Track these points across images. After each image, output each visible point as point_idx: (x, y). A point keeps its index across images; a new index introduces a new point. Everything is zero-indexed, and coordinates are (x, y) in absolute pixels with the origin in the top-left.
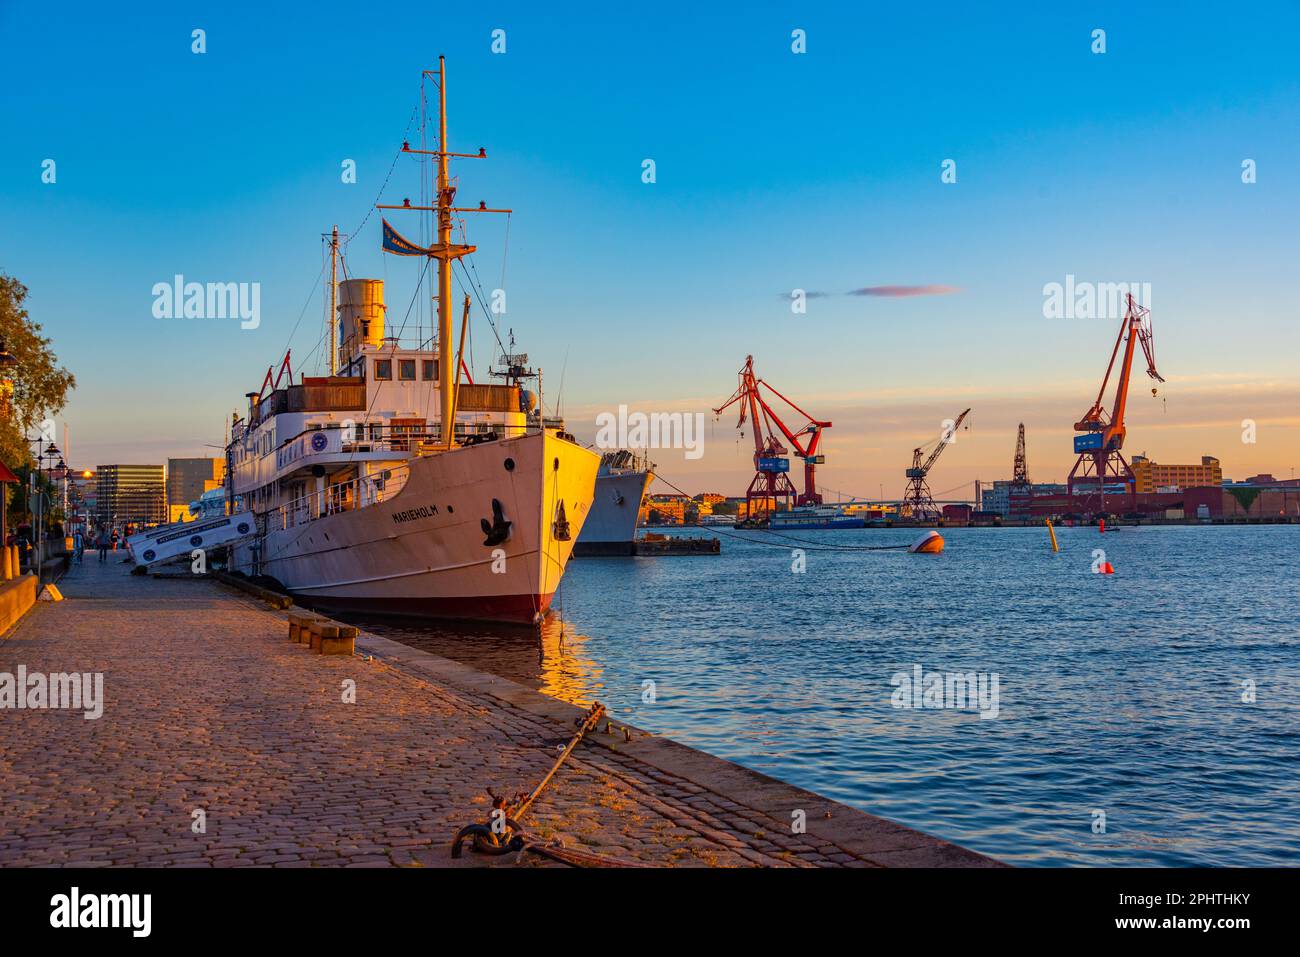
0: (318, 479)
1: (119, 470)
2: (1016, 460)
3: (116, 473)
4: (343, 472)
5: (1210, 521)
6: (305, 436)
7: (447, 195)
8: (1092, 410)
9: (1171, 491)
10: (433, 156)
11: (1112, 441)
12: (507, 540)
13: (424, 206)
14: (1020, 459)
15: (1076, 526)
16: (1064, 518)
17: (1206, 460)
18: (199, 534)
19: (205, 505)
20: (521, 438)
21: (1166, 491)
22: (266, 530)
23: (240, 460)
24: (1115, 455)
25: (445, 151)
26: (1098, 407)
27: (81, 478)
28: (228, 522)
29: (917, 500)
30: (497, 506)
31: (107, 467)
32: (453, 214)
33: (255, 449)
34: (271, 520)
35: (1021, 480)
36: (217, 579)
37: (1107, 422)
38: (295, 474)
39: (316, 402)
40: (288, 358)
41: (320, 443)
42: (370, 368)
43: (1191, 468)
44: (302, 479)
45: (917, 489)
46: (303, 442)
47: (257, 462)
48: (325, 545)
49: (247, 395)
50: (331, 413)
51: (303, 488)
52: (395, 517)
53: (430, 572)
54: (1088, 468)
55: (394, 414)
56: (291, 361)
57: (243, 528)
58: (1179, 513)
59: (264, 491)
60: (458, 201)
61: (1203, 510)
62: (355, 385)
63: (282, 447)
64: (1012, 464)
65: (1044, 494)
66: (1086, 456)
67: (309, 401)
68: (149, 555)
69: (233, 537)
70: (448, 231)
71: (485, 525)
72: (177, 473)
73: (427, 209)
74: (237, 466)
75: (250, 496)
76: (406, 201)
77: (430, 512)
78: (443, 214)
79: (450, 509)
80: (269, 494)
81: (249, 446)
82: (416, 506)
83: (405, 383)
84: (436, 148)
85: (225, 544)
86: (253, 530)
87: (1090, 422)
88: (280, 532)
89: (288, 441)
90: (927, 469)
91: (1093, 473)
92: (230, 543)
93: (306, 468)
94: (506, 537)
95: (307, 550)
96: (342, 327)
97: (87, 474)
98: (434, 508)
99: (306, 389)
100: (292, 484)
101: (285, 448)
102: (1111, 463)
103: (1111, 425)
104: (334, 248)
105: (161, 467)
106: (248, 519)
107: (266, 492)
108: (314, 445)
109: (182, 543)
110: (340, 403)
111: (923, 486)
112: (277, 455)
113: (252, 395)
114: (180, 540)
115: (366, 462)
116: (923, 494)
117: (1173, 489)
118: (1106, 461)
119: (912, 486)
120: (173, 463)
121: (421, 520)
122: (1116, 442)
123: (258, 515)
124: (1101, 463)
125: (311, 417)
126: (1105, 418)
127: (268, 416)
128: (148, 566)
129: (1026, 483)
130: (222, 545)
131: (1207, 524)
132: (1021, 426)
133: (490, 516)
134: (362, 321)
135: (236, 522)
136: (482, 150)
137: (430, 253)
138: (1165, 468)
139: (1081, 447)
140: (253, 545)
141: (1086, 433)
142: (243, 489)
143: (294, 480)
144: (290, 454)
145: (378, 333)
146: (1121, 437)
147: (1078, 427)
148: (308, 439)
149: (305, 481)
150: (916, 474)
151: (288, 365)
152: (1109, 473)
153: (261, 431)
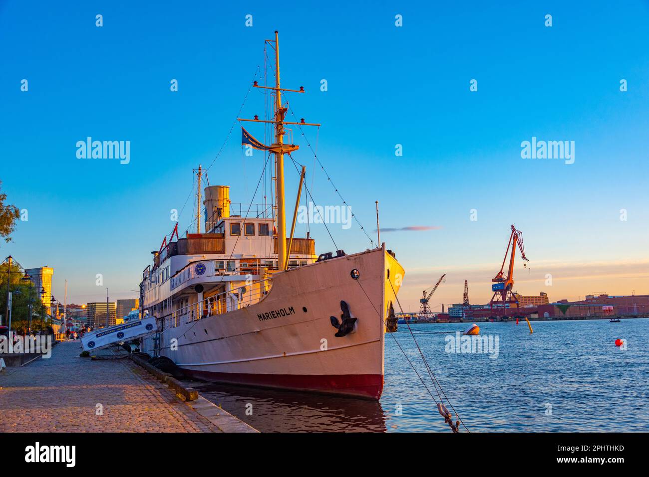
0: (198, 294)
1: (96, 305)
2: (464, 295)
3: (95, 306)
4: (213, 290)
5: (551, 319)
6: (191, 266)
7: (282, 112)
8: (499, 273)
9: (530, 307)
10: (271, 90)
11: (508, 286)
12: (352, 332)
13: (267, 120)
14: (466, 295)
15: (494, 321)
16: (489, 318)
17: (542, 294)
18: (121, 331)
19: (131, 318)
20: (364, 253)
21: (528, 307)
22: (162, 328)
23: (147, 289)
24: (509, 292)
25: (279, 88)
26: (501, 273)
27: (81, 308)
28: (140, 323)
29: (425, 312)
30: (344, 306)
31: (91, 304)
32: (284, 125)
33: (156, 281)
34: (166, 322)
35: (466, 303)
36: (132, 360)
37: (506, 278)
38: (182, 292)
39: (195, 248)
40: (176, 227)
41: (201, 269)
42: (228, 228)
43: (536, 297)
44: (186, 295)
45: (425, 307)
46: (189, 270)
47: (157, 288)
48: (205, 337)
49: (152, 253)
50: (205, 255)
51: (187, 301)
52: (260, 317)
53: (285, 356)
54: (499, 297)
55: (242, 256)
56: (178, 229)
57: (149, 327)
58: (536, 316)
59: (162, 305)
60: (287, 117)
61: (546, 314)
62: (218, 238)
63: (174, 276)
64: (463, 297)
65: (479, 309)
66: (497, 292)
67: (191, 249)
68: (91, 344)
69: (143, 332)
70: (281, 136)
71: (334, 321)
72: (121, 306)
73: (269, 122)
74: (146, 292)
75: (153, 308)
76: (256, 117)
77: (288, 312)
78: (279, 125)
79: (305, 310)
80: (165, 306)
81: (153, 279)
82: (277, 308)
83: (248, 237)
84: (273, 85)
85: (138, 337)
86: (155, 328)
87: (499, 278)
88: (173, 329)
89: (178, 272)
90: (429, 299)
91: (501, 299)
92: (141, 336)
93: (191, 287)
94: (353, 330)
95: (191, 340)
96: (206, 213)
97: (84, 307)
98: (291, 309)
99: (189, 240)
100: (178, 300)
101: (176, 276)
102: (508, 295)
103: (507, 279)
104: (199, 176)
105: (114, 303)
106: (153, 321)
107: (163, 305)
108: (197, 271)
109: (112, 336)
110: (209, 249)
111: (427, 306)
112: (171, 282)
113: (154, 253)
114: (111, 334)
115: (231, 282)
116: (427, 309)
117: (531, 306)
118: (506, 294)
119: (423, 306)
120: (119, 301)
121: (281, 318)
122: (510, 287)
123: (158, 319)
124: (504, 296)
125: (192, 258)
126: (505, 277)
127: (165, 259)
128: (91, 352)
129: (468, 305)
130: (136, 338)
131: (550, 320)
132: (466, 281)
133: (338, 313)
134: (218, 208)
135: (144, 323)
136: (302, 88)
137: (271, 150)
138: (525, 297)
139: (495, 289)
140: (154, 337)
141: (497, 283)
142: (149, 305)
143: (181, 296)
144: (180, 279)
145: (227, 214)
146: (511, 284)
147: (493, 280)
148: (192, 268)
149: (189, 296)
150: (424, 301)
151: (177, 232)
152: (507, 299)
153: (161, 269)
